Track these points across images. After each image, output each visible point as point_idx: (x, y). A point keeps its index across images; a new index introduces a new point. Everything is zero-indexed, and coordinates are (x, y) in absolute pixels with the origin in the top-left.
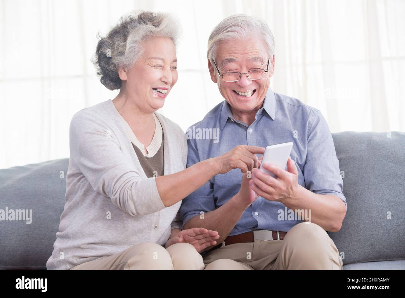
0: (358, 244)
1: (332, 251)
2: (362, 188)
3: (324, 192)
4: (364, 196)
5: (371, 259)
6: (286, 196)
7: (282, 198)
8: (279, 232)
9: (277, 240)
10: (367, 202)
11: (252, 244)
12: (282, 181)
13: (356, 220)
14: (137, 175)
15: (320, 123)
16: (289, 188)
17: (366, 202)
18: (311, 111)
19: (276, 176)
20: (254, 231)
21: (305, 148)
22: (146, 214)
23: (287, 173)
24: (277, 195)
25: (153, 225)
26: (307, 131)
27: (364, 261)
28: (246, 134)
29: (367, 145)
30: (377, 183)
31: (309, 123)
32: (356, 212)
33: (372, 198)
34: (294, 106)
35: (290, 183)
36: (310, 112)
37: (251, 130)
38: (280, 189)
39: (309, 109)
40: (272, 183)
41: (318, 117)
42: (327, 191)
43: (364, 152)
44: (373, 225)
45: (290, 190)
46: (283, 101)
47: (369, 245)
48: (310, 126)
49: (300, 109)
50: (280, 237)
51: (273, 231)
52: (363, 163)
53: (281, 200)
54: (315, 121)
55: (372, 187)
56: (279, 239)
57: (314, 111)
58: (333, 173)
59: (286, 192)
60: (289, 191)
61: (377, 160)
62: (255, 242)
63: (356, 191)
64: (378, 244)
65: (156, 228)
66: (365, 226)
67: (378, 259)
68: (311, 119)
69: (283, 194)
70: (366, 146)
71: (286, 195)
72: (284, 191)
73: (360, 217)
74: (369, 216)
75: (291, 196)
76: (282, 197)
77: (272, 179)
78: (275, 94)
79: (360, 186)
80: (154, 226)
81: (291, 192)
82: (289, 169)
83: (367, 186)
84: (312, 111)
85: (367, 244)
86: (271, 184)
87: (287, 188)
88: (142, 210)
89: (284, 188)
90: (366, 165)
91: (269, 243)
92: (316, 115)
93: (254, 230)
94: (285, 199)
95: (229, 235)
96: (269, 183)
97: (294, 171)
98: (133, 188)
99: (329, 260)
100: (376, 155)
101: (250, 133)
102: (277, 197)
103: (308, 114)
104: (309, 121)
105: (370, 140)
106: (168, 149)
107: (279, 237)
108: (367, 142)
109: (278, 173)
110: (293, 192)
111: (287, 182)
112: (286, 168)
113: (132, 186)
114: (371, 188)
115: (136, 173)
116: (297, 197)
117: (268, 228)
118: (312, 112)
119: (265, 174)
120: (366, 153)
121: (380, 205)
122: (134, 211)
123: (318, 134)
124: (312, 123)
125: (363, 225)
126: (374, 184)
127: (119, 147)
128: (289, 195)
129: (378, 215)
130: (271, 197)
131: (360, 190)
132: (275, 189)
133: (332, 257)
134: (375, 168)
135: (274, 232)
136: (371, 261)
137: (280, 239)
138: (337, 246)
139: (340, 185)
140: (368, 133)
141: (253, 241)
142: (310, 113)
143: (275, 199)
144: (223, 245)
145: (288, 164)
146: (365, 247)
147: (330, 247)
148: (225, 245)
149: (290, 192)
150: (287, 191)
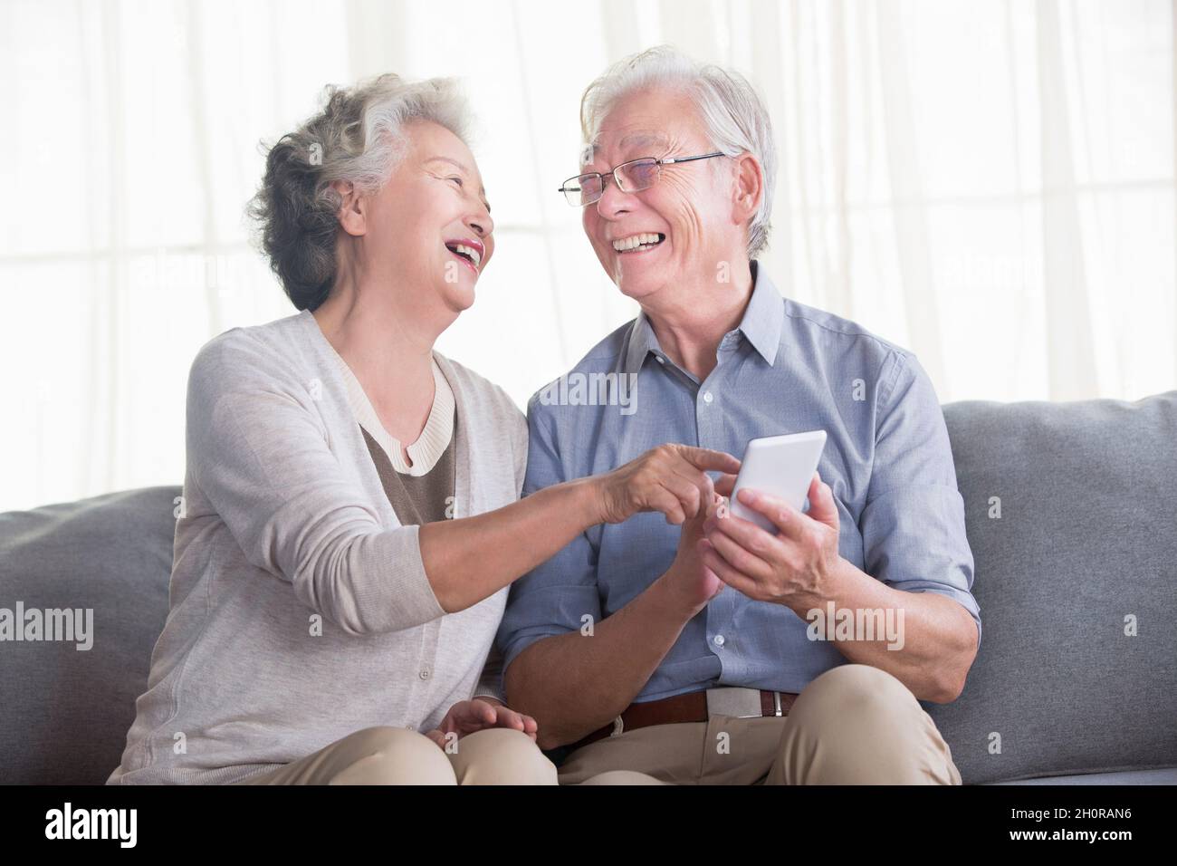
0: (1005, 728)
1: (930, 749)
2: (1012, 562)
3: (917, 586)
4: (1018, 588)
5: (1043, 771)
6: (802, 587)
7: (790, 595)
8: (781, 693)
9: (775, 715)
10: (1028, 603)
11: (701, 726)
12: (792, 543)
13: (996, 657)
14: (370, 518)
15: (915, 389)
16: (813, 565)
17: (1024, 604)
18: (889, 353)
19: (777, 529)
20: (708, 692)
21: (866, 456)
22: (388, 630)
23: (808, 521)
24: (776, 584)
25: (417, 669)
26: (875, 410)
27: (1022, 777)
28: (693, 407)
29: (1027, 439)
30: (1055, 550)
31: (882, 388)
32: (997, 635)
33: (1043, 593)
34: (839, 334)
35: (817, 550)
36: (888, 356)
37: (707, 397)
38: (787, 565)
39: (885, 348)
40: (763, 547)
41: (910, 372)
42: (927, 584)
43: (1017, 459)
44: (1045, 673)
45: (815, 571)
46: (806, 322)
47: (1035, 729)
48: (885, 395)
49: (859, 345)
50: (782, 709)
51: (763, 692)
52: (1016, 491)
53: (789, 599)
54: (899, 383)
55: (1042, 560)
56: (779, 714)
57: (899, 356)
58: (946, 533)
59: (804, 576)
60: (813, 574)
61: (1055, 483)
62: (710, 722)
63: (995, 571)
64: (1060, 725)
65: (425, 676)
66: (1023, 673)
67: (1061, 769)
68: (889, 378)
69: (794, 580)
70: (1024, 441)
71: (805, 585)
72: (797, 572)
73: (1009, 648)
74: (1033, 645)
75: (817, 590)
76: (792, 591)
77: (764, 537)
78: (785, 301)
79: (1007, 560)
80: (419, 671)
81: (818, 578)
82: (814, 511)
83: (1028, 559)
84: (894, 353)
85: (1029, 726)
86: (760, 549)
87: (808, 566)
88: (378, 618)
89: (798, 564)
90: (1024, 498)
91: (752, 724)
92: (904, 367)
93: (709, 688)
94: (801, 598)
95: (635, 702)
96: (754, 547)
97: (829, 517)
98: (354, 554)
99: (920, 773)
100: (1052, 469)
101: (705, 402)
102: (775, 591)
103: (882, 361)
104: (883, 382)
105: (1034, 424)
106: (468, 455)
107: (779, 709)
108: (1025, 430)
109: (782, 518)
110: (822, 578)
111: (807, 546)
112: (804, 508)
113: (350, 548)
114: (1039, 563)
115: (364, 511)
116: (836, 594)
117: (749, 683)
118: (891, 355)
119: (741, 520)
120: (1024, 464)
121: (1064, 614)
122: (355, 620)
123: (906, 422)
124: (890, 389)
125: (1017, 671)
126: (1047, 553)
127: (325, 440)
128: (813, 585)
129: (1061, 642)
130: (760, 589)
131: (1009, 571)
132: (771, 566)
133: (927, 765)
134: (1051, 507)
135: (767, 695)
136: (1042, 774)
137: (783, 716)
138: (942, 733)
139: (965, 569)
140: (1029, 405)
141: (706, 719)
142: (885, 361)
143: (771, 595)
144: (617, 729)
145: (812, 494)
146: (1024, 735)
147: (925, 735)
148: (624, 731)
149: (814, 578)
150: (808, 573)
